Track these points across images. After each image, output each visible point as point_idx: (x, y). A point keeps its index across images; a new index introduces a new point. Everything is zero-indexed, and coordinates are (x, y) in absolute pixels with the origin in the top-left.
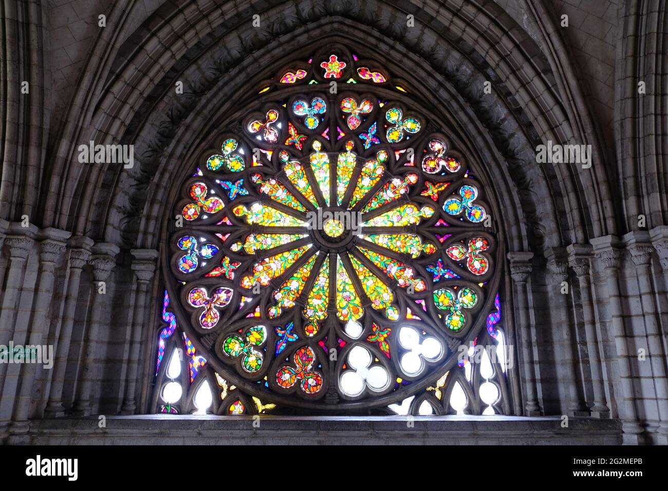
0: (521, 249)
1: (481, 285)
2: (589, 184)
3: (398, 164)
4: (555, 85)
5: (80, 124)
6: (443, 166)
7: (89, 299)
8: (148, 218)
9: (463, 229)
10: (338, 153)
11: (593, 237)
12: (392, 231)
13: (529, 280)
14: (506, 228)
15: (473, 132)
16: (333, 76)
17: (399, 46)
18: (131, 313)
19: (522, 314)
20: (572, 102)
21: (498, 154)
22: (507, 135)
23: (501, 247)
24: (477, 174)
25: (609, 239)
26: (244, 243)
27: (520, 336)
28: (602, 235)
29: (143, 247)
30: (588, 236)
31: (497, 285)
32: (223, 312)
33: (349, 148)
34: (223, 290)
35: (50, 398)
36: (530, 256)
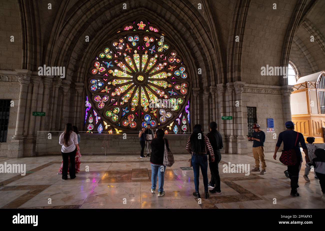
0: (197, 87)
1: (184, 97)
2: (218, 68)
3: (161, 59)
4: (211, 36)
5: (55, 39)
6: (175, 60)
7: (62, 98)
8: (80, 73)
9: (180, 80)
10: (142, 54)
11: (217, 84)
12: (158, 80)
13: (198, 96)
14: (193, 81)
15: (185, 50)
16: (141, 29)
17: (163, 20)
18: (76, 103)
19: (195, 106)
20: (215, 42)
21: (192, 58)
22: (195, 52)
23: (191, 86)
24: (185, 64)
25: (222, 84)
26: (112, 82)
27: (194, 112)
28: (220, 83)
29: (79, 82)
30: (216, 83)
31: (189, 97)
32: (105, 103)
33: (146, 53)
34: (106, 96)
35: (51, 128)
36: (199, 89)
